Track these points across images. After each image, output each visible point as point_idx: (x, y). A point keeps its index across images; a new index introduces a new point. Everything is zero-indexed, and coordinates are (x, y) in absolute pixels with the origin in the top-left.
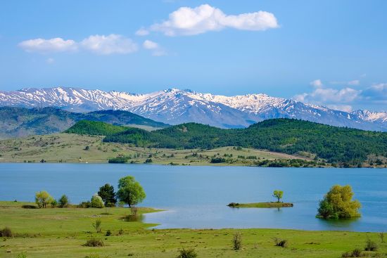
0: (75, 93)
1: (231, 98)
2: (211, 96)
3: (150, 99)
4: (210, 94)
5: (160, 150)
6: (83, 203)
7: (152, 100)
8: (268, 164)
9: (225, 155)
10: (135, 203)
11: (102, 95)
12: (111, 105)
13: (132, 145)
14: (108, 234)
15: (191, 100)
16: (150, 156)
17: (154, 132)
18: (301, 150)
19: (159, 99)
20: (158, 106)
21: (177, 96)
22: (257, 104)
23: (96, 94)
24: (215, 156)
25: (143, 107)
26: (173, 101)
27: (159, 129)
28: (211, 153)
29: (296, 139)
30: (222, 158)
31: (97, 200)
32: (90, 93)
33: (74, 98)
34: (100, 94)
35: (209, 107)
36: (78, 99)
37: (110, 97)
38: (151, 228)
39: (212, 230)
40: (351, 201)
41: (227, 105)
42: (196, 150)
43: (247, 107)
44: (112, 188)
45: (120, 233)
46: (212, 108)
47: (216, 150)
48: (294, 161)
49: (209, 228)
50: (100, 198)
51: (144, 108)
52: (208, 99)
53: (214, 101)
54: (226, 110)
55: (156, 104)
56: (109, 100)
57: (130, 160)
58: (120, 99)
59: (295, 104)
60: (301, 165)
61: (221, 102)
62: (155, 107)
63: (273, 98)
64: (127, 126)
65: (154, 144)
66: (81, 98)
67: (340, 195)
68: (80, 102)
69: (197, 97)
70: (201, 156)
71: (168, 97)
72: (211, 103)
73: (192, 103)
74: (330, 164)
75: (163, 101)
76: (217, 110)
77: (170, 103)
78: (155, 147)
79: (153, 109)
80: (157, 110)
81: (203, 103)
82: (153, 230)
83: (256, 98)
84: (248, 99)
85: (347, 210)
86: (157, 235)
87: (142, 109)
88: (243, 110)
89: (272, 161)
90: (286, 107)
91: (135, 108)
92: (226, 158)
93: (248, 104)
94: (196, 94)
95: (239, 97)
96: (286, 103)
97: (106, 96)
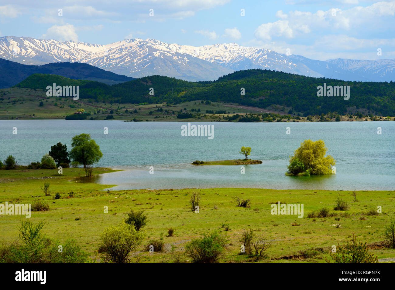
0: (26, 43)
1: (199, 48)
2: (177, 46)
3: (111, 49)
4: (176, 45)
5: (122, 105)
6: (32, 164)
7: (113, 51)
8: (238, 119)
9: (193, 110)
10: (91, 163)
11: (58, 45)
12: (68, 56)
13: (92, 100)
14: (58, 197)
15: (156, 50)
16: (112, 112)
17: (115, 85)
18: (275, 103)
19: (121, 50)
20: (120, 57)
21: (140, 47)
22: (227, 54)
23: (50, 45)
24: (181, 111)
25: (103, 58)
26: (136, 52)
27: (121, 82)
28: (177, 108)
29: (269, 91)
30: (189, 113)
31: (49, 160)
32: (44, 43)
33: (26, 49)
34: (55, 45)
35: (175, 58)
36: (30, 50)
37: (67, 48)
38: (106, 190)
39: (172, 190)
40: (325, 157)
41: (195, 56)
42: (161, 105)
43: (217, 58)
44: (65, 147)
45: (71, 196)
46: (179, 60)
47: (182, 104)
48: (266, 115)
49: (169, 189)
50: (52, 158)
51: (105, 60)
52: (174, 50)
53: (181, 51)
54: (194, 61)
55: (118, 56)
56: (66, 51)
57: (90, 117)
58: (77, 50)
59: (268, 54)
60: (274, 119)
61: (188, 53)
62: (117, 59)
63: (245, 48)
64: (85, 79)
65: (116, 99)
66: (34, 49)
67: (311, 151)
68: (33, 54)
69: (163, 48)
70: (166, 111)
71: (131, 47)
72: (178, 54)
73: (157, 54)
74: (306, 118)
75: (125, 52)
76: (185, 61)
77: (134, 55)
78: (117, 102)
79: (114, 61)
80: (120, 62)
81: (169, 55)
82: (108, 192)
83: (226, 48)
84: (217, 49)
85: (320, 166)
86: (112, 196)
87: (103, 61)
88: (212, 61)
89: (242, 116)
90: (259, 57)
91: (94, 60)
92: (193, 113)
93: (217, 54)
94: (161, 44)
95: (208, 47)
96: (258, 52)
97: (62, 47)
